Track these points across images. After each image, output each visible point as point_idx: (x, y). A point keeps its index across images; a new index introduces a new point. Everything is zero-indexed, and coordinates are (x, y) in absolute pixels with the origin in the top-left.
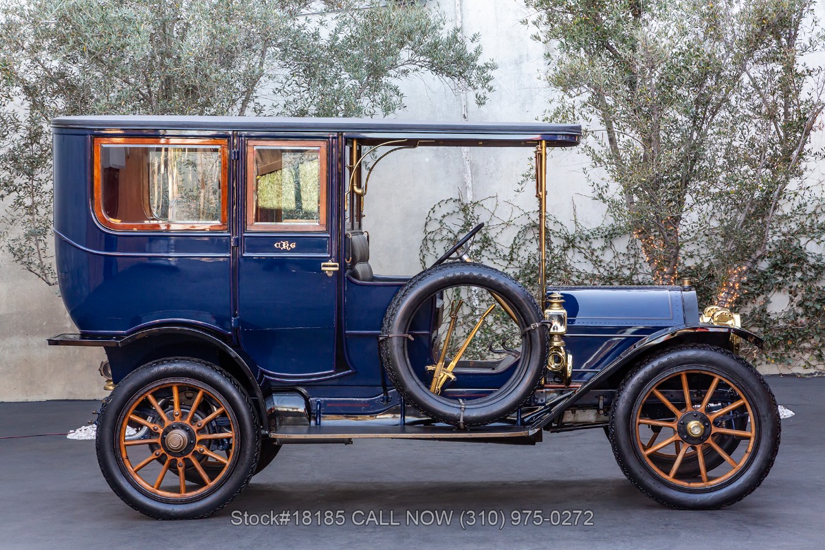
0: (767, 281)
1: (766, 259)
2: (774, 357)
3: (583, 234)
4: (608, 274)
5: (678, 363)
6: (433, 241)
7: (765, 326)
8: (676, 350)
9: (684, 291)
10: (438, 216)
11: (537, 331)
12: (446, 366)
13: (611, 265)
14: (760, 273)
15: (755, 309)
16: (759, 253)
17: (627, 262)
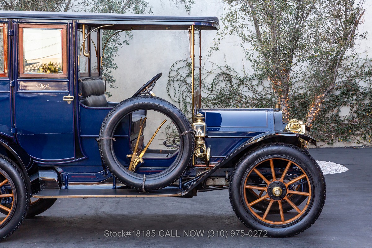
0: (339, 101)
1: (339, 90)
2: (342, 138)
3: (248, 78)
4: (260, 97)
5: (267, 154)
6: (173, 81)
7: (338, 123)
8: (267, 146)
9: (276, 111)
10: (176, 68)
11: (187, 136)
12: (138, 154)
13: (262, 93)
14: (335, 97)
15: (333, 114)
16: (331, 87)
17: (270, 92)
